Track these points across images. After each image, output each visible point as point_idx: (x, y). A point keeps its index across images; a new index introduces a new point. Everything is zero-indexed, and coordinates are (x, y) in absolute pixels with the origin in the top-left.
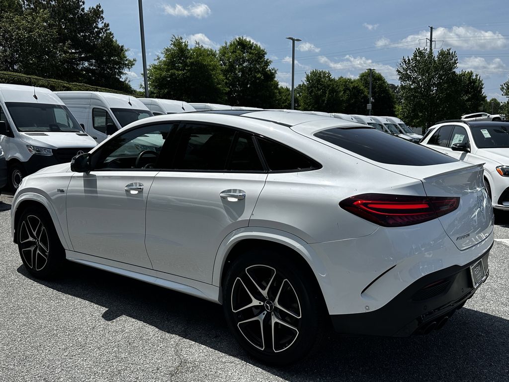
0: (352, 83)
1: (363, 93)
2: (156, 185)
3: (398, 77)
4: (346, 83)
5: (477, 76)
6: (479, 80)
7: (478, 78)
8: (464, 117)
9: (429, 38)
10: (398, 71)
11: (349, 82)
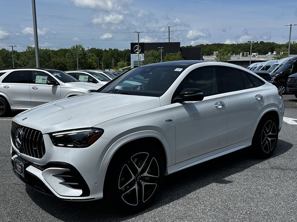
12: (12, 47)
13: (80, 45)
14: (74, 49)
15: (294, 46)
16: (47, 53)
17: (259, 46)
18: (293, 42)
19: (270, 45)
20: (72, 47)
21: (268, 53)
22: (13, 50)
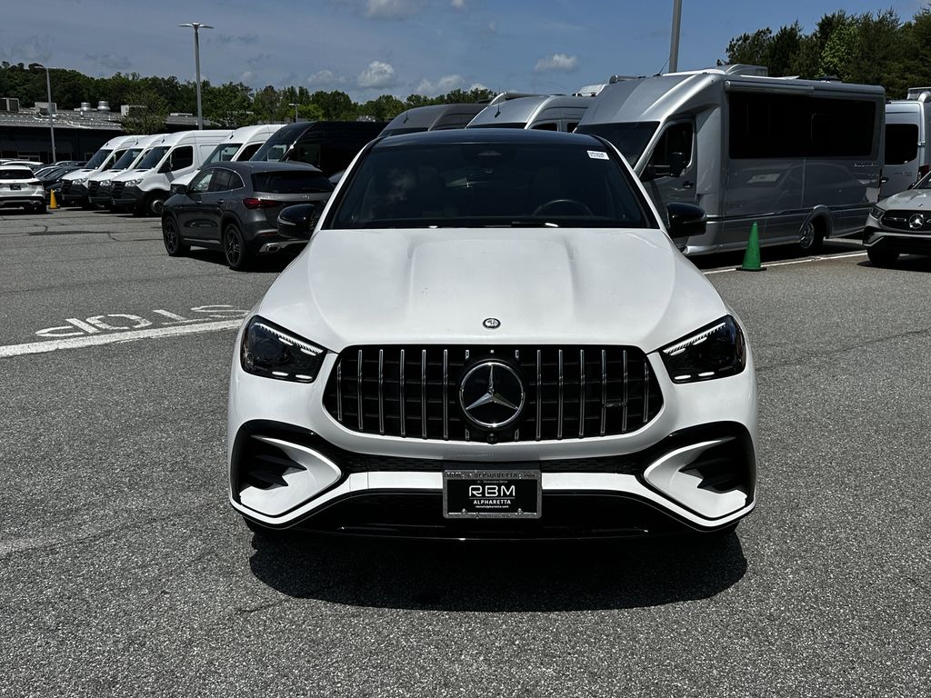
15: (139, 87)
17: (29, 81)
18: (134, 75)
19: (65, 80)
21: (80, 107)
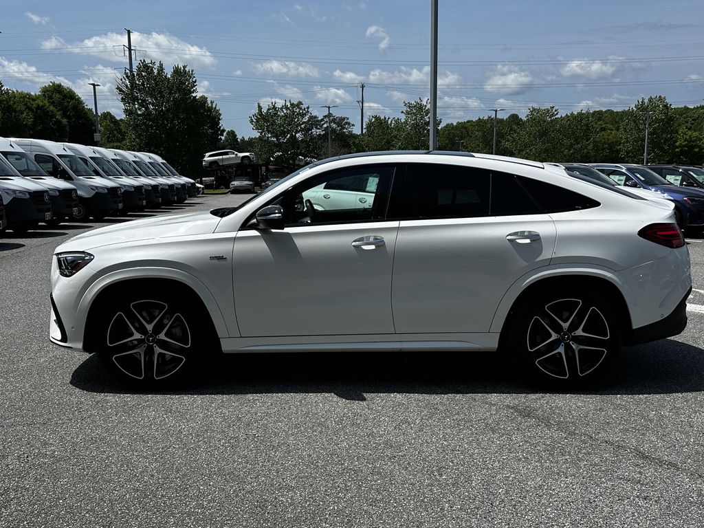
0: (33, 100)
1: (53, 116)
2: (404, 237)
3: (120, 97)
4: (26, 98)
5: (212, 102)
6: (215, 108)
7: (214, 106)
8: (207, 154)
9: (127, 45)
10: (118, 88)
11: (29, 98)
12: (496, 111)
13: (660, 97)
14: (642, 107)
16: (581, 120)
20: (637, 103)
22: (498, 116)
